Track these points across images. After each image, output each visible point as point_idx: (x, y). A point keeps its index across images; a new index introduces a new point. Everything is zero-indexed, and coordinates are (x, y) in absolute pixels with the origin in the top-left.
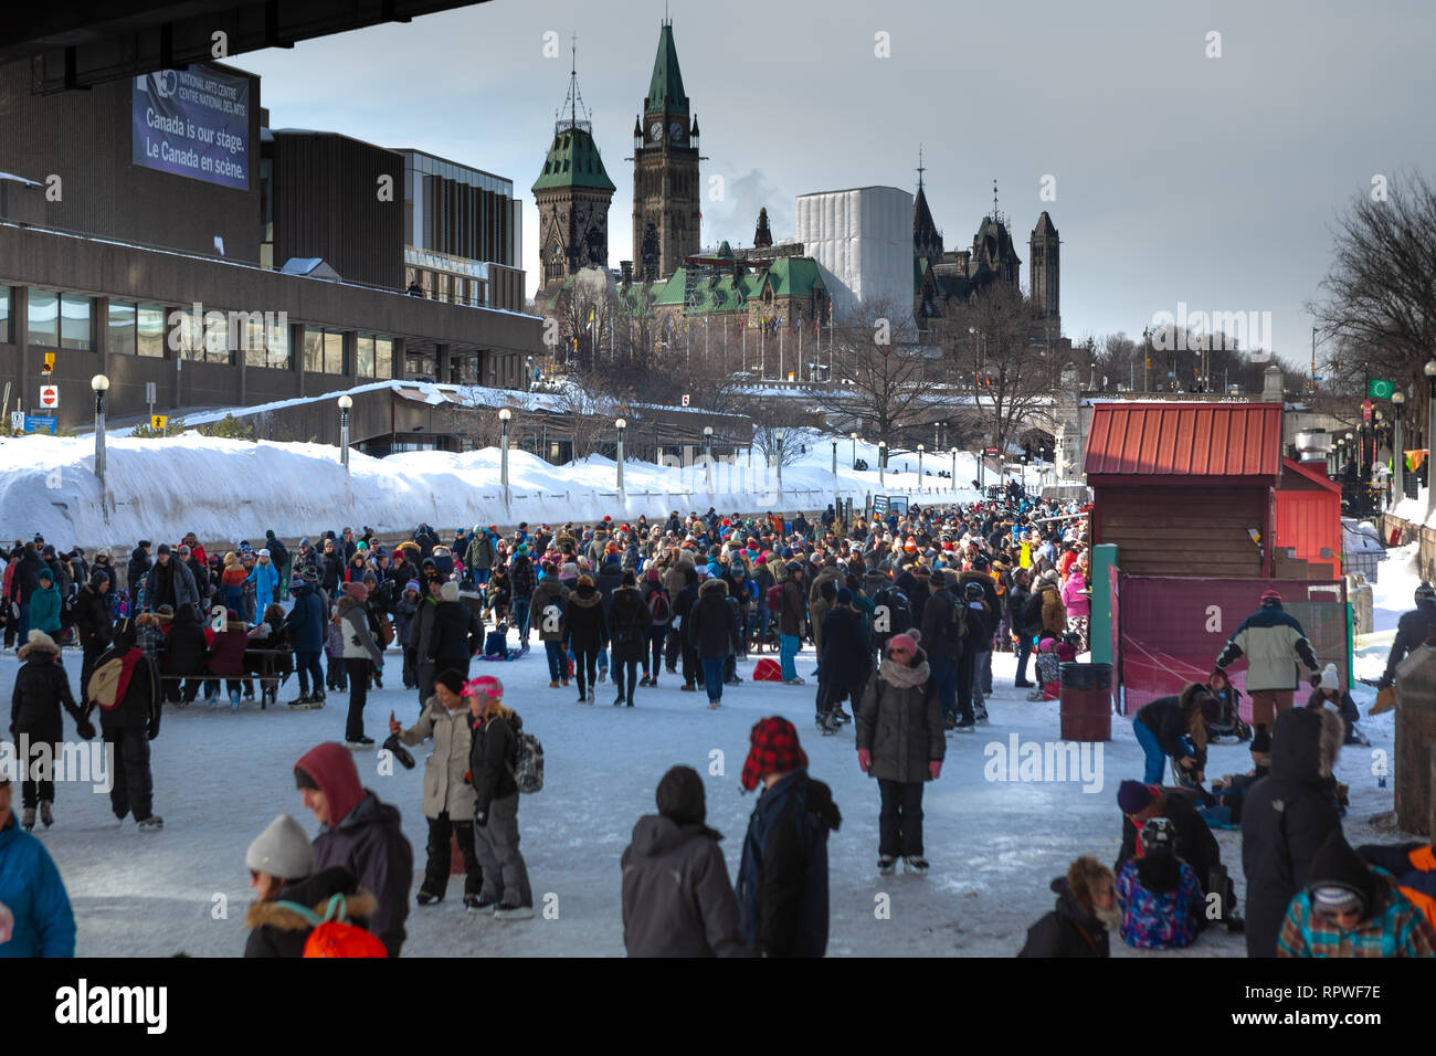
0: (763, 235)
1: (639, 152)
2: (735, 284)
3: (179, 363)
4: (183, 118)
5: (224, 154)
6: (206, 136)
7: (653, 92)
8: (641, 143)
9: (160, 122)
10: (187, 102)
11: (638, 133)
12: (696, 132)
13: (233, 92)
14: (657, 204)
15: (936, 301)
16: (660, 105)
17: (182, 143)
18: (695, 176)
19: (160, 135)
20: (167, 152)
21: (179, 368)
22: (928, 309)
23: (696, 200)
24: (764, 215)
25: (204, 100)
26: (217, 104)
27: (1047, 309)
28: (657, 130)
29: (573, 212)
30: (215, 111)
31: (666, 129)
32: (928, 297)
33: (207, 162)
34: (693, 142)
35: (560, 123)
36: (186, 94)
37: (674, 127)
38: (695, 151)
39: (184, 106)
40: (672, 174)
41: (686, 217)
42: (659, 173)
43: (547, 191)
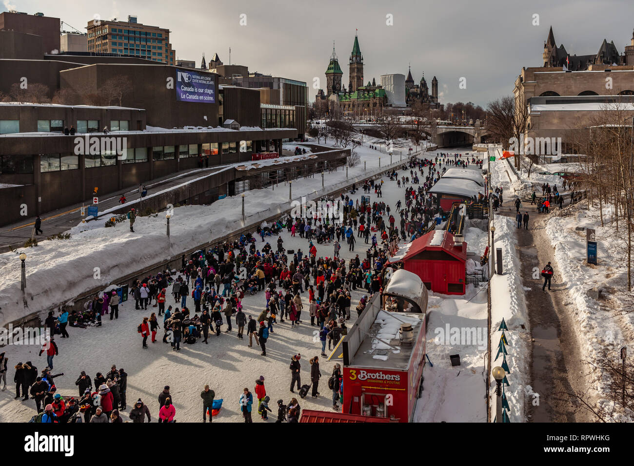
0: (374, 83)
1: (350, 63)
2: (368, 95)
3: (179, 160)
4: (193, 87)
5: (207, 95)
6: (201, 91)
7: (353, 50)
8: (351, 61)
9: (186, 89)
10: (195, 83)
11: (350, 59)
12: (362, 59)
13: (210, 79)
14: (354, 74)
15: (410, 98)
16: (355, 54)
17: (193, 93)
18: (362, 68)
19: (185, 92)
20: (188, 96)
21: (179, 161)
22: (409, 100)
23: (362, 73)
24: (374, 79)
25: (200, 82)
26: (205, 82)
27: (435, 96)
28: (354, 59)
29: (334, 78)
30: (204, 84)
31: (356, 59)
32: (409, 97)
33: (201, 98)
34: (362, 61)
35: (331, 59)
36: (194, 81)
37: (358, 58)
38: (362, 63)
39: (194, 84)
40: (358, 68)
41: (360, 78)
42: (355, 68)
43: (328, 74)
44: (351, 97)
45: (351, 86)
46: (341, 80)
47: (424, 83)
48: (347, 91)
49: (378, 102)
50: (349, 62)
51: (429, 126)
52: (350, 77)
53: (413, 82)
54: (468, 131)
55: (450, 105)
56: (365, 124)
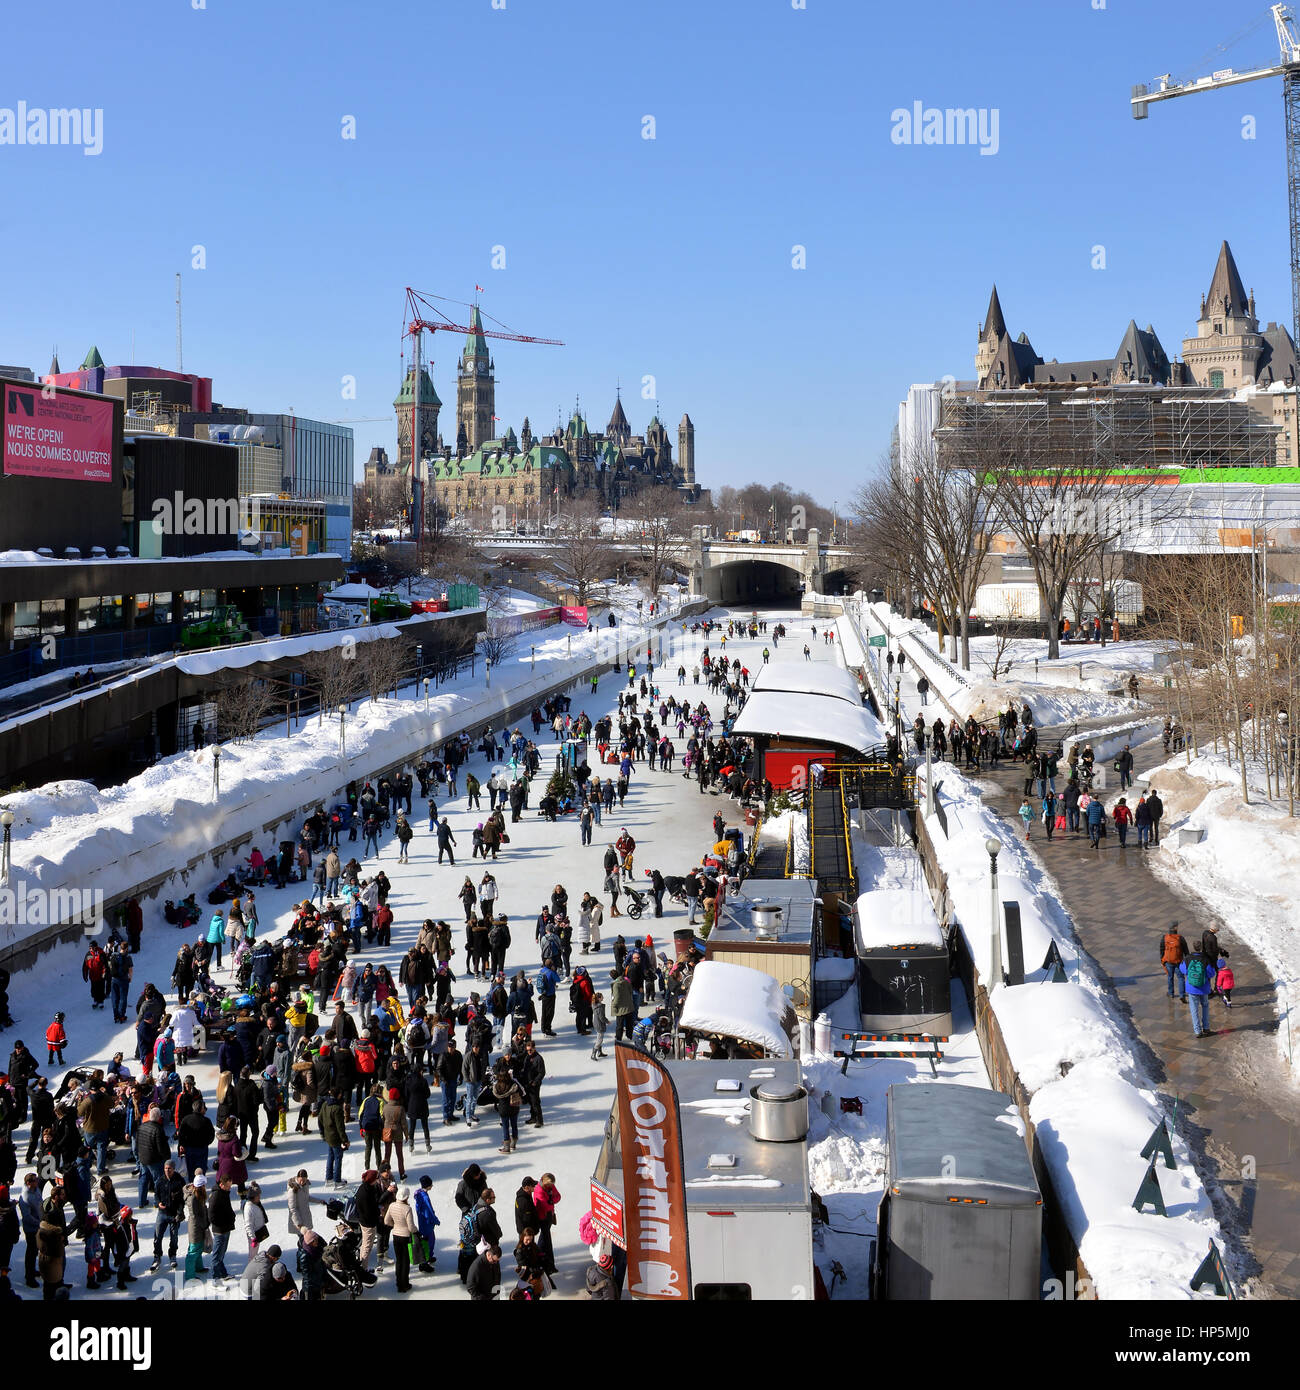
0: (526, 432)
1: (460, 378)
2: (509, 462)
3: (11, 643)
7: (469, 343)
8: (461, 373)
11: (460, 367)
12: (492, 367)
14: (470, 407)
16: (473, 352)
18: (492, 392)
21: (11, 648)
23: (493, 405)
24: (527, 421)
27: (688, 468)
28: (470, 366)
31: (476, 365)
34: (491, 373)
37: (481, 364)
38: (492, 378)
40: (479, 390)
41: (486, 417)
42: (471, 390)
43: (402, 405)
44: (462, 468)
45: (462, 438)
46: (435, 423)
47: (658, 433)
48: (454, 450)
49: (537, 481)
50: (456, 373)
51: (684, 547)
52: (460, 414)
53: (628, 429)
54: (787, 562)
55: (727, 493)
56: (508, 540)
